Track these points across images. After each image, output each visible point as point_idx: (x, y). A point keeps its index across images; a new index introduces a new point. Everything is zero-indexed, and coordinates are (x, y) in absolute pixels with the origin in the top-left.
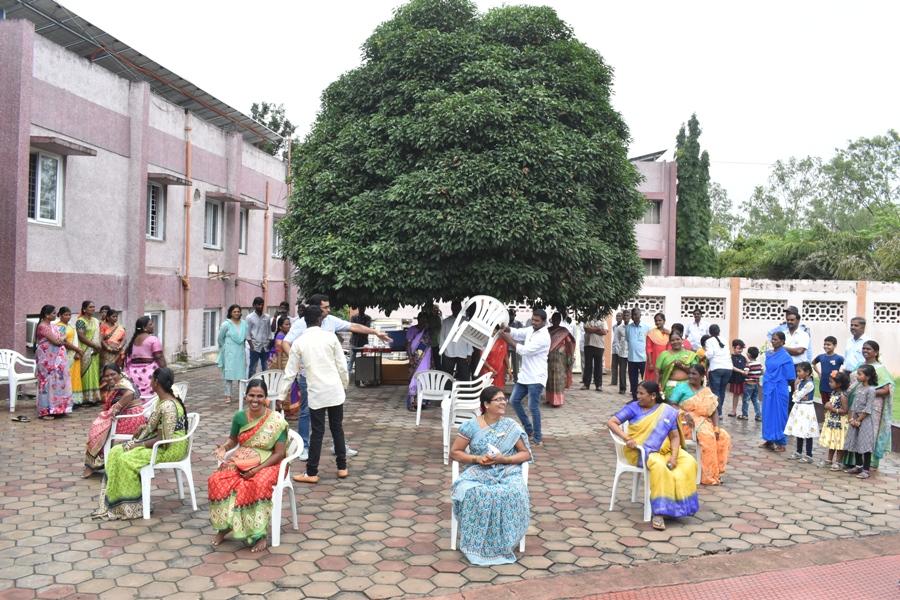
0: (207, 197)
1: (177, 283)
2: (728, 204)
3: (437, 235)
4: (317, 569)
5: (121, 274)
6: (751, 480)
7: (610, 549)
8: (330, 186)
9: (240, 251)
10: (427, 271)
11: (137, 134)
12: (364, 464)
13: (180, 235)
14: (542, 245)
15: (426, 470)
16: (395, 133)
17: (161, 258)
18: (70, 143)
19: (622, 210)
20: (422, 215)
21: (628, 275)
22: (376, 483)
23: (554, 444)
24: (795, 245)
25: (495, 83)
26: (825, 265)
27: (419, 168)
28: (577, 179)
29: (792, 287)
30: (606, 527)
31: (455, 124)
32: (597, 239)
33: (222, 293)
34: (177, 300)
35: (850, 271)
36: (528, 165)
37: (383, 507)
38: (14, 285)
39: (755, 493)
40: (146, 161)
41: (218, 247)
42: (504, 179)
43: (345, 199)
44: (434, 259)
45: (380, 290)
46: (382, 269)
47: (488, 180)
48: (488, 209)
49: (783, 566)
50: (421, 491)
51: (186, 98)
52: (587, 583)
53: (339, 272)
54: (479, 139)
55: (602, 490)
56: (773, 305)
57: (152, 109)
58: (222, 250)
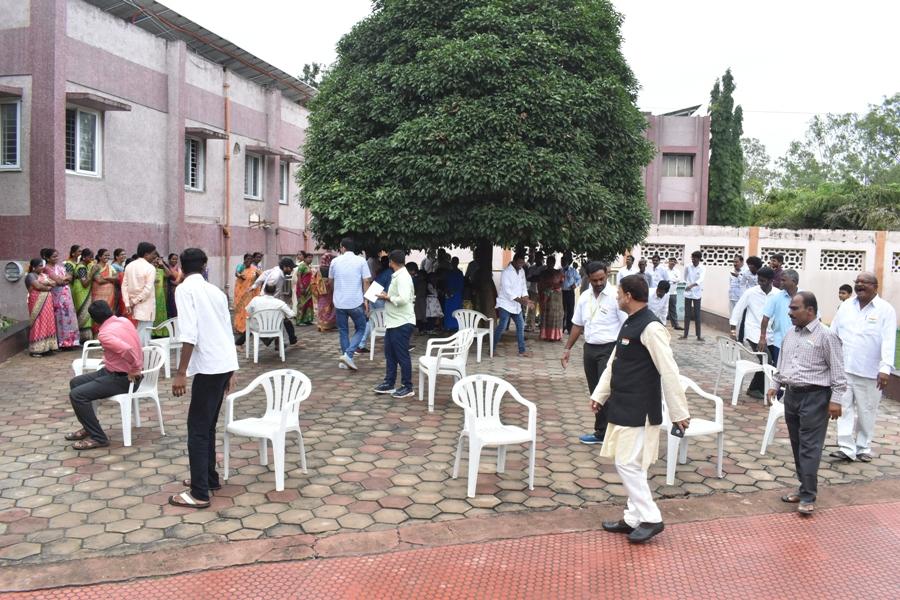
0: (247, 150)
1: (218, 231)
2: (766, 160)
3: (436, 180)
4: (266, 500)
5: (161, 223)
6: (733, 424)
7: (566, 490)
8: (338, 134)
9: (281, 201)
10: (429, 216)
11: (174, 91)
12: (352, 400)
13: (220, 185)
14: (540, 189)
15: (412, 407)
16: (398, 80)
17: (201, 208)
18: (105, 99)
19: (626, 156)
20: (422, 161)
21: (633, 221)
22: (356, 419)
23: (547, 385)
24: (826, 197)
25: (496, 29)
26: (855, 218)
27: (422, 114)
28: (575, 124)
29: (811, 236)
30: (568, 468)
31: (453, 70)
32: (598, 184)
33: (264, 242)
34: (218, 247)
35: (879, 224)
36: (526, 110)
37: (354, 442)
38: (53, 232)
39: (733, 437)
40: (183, 116)
41: (259, 197)
42: (501, 125)
43: (353, 146)
44: (436, 204)
45: (385, 234)
46: (385, 214)
47: (486, 125)
48: (485, 154)
49: (740, 513)
50: (395, 429)
51: (228, 57)
52: (529, 524)
53: (345, 217)
54: (478, 85)
55: (577, 430)
56: (791, 255)
57: (189, 66)
58: (263, 201)
